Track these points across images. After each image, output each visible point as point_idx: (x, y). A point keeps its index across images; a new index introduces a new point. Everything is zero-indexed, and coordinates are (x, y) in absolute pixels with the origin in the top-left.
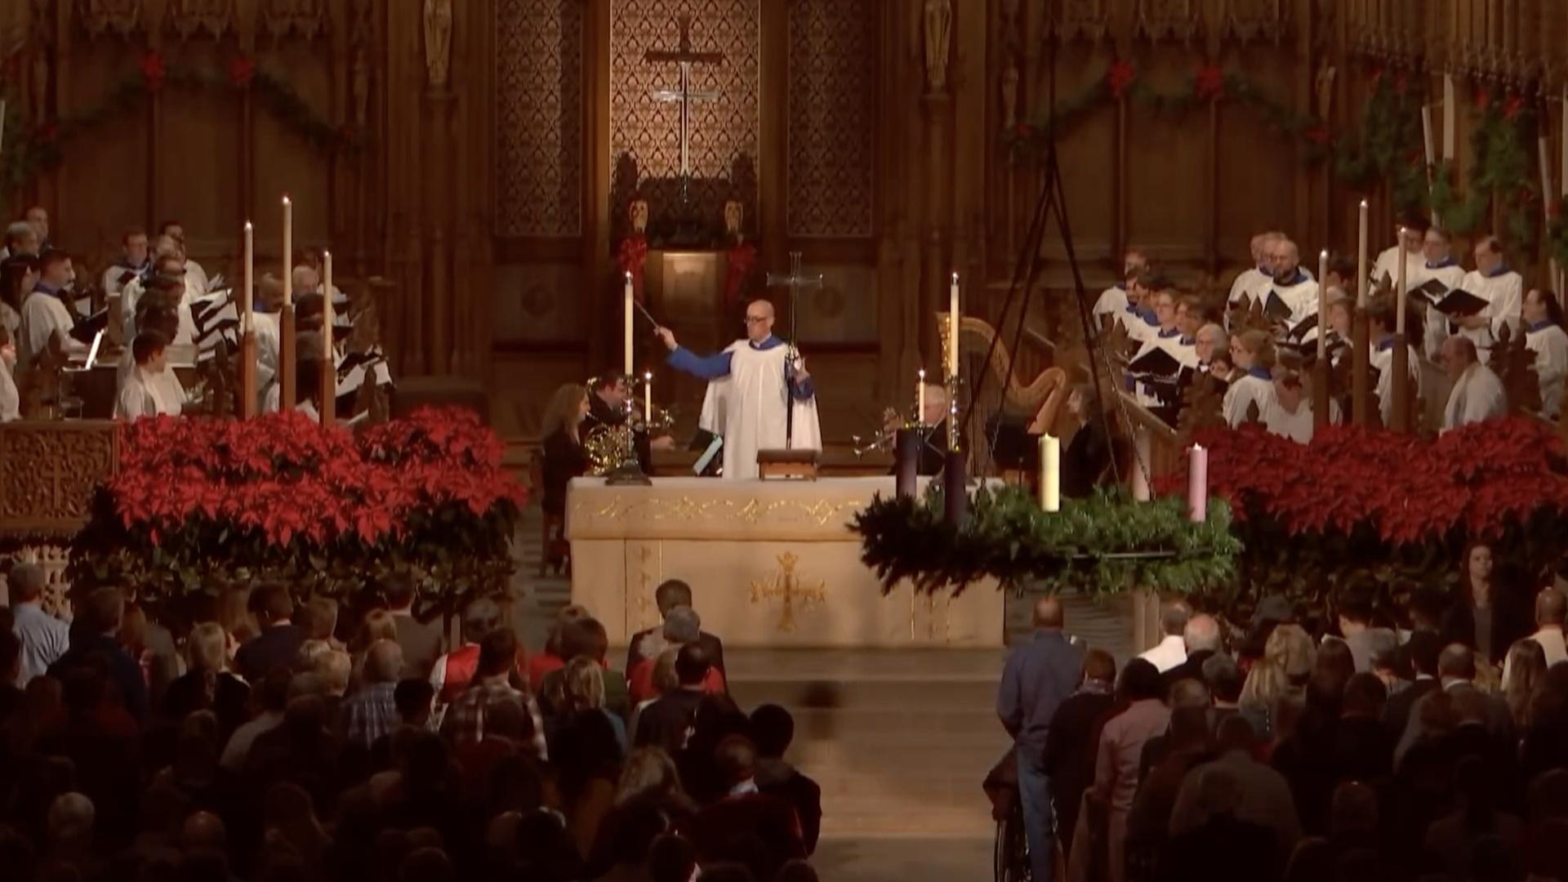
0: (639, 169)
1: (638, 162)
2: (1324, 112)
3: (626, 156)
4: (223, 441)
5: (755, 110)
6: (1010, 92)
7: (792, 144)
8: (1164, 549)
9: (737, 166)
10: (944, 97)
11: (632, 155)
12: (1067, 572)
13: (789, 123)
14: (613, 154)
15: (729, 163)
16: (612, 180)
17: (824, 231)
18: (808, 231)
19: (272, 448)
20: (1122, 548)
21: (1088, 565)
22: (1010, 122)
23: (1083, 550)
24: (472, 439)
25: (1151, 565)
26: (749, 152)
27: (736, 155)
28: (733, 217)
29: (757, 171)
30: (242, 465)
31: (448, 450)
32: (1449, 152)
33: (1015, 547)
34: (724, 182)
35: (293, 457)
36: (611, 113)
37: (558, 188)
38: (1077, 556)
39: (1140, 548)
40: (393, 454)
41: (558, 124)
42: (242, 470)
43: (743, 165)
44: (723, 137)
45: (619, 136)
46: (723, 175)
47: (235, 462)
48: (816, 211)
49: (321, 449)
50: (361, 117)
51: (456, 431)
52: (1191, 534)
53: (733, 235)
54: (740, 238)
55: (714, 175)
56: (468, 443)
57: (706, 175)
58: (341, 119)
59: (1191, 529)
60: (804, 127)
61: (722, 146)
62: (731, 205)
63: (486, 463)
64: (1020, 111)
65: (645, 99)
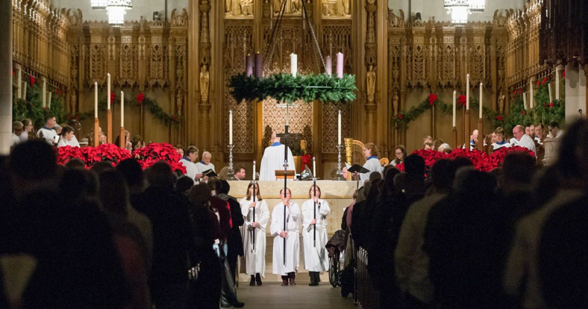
0: (273, 130)
1: (272, 128)
2: (501, 110)
3: (268, 126)
4: (86, 152)
5: (311, 111)
6: (396, 103)
7: (324, 122)
8: (328, 86)
9: (305, 129)
10: (373, 104)
11: (270, 126)
12: (294, 92)
13: (323, 115)
14: (264, 126)
15: (303, 128)
16: (263, 134)
17: (334, 151)
18: (329, 151)
19: (102, 154)
20: (313, 85)
21: (301, 90)
22: (396, 113)
23: (299, 85)
24: (168, 151)
25: (323, 91)
26: (309, 125)
27: (305, 126)
28: (303, 145)
29: (312, 131)
30: (92, 159)
31: (160, 154)
32: (531, 106)
33: (277, 84)
34: (301, 135)
35: (108, 157)
36: (263, 112)
37: (246, 137)
38: (297, 87)
39: (319, 85)
40: (143, 157)
41: (245, 116)
42: (91, 161)
43: (307, 129)
44: (301, 120)
45: (266, 120)
46: (301, 132)
47: (89, 159)
48: (332, 144)
49: (119, 155)
50: (179, 112)
51: (163, 149)
52: (337, 81)
53: (303, 151)
54: (306, 152)
55: (298, 132)
56: (167, 153)
57: (295, 132)
58: (173, 113)
59: (337, 80)
60: (328, 116)
61: (301, 123)
62: (302, 141)
63: (173, 159)
64: (399, 109)
65: (275, 107)
